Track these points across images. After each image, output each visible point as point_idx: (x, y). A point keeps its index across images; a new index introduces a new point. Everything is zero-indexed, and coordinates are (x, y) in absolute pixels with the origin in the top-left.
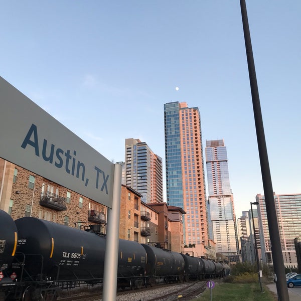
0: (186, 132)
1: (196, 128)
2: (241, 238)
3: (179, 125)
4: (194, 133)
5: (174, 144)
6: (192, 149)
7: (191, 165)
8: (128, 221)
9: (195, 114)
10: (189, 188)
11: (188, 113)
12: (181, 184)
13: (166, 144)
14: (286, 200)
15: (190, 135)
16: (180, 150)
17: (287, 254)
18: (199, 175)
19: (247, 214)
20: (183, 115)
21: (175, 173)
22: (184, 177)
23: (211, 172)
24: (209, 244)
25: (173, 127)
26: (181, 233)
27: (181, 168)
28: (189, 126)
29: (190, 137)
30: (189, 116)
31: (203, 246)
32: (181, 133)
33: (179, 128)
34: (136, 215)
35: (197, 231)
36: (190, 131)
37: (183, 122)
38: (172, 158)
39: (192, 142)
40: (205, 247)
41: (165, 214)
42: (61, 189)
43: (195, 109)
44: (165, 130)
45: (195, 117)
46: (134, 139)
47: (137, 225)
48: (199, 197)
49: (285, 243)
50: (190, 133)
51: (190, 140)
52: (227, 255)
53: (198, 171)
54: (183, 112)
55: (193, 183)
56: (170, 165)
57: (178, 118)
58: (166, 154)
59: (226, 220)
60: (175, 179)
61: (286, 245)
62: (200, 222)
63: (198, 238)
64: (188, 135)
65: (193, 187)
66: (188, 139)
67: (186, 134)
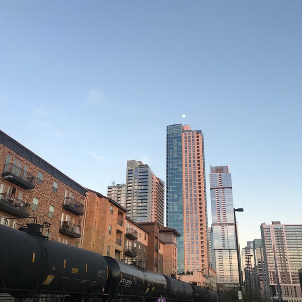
0: (188, 155)
1: (198, 150)
2: (245, 269)
3: (181, 147)
4: (196, 156)
5: (175, 166)
6: (194, 172)
7: (193, 188)
8: (108, 237)
9: (198, 137)
10: (189, 213)
11: (191, 136)
12: (182, 208)
13: (167, 166)
14: (292, 230)
15: (192, 158)
16: (181, 173)
17: (293, 288)
18: (200, 200)
19: (252, 244)
20: (186, 138)
21: (176, 196)
22: (185, 201)
23: (215, 199)
24: (209, 272)
25: (175, 149)
26: (174, 257)
27: (182, 192)
28: (192, 149)
29: (192, 159)
30: (191, 139)
31: (201, 274)
32: (184, 155)
33: (181, 151)
34: (119, 232)
35: (197, 258)
36: (192, 154)
37: (186, 144)
38: (173, 181)
39: (194, 165)
40: (204, 275)
41: (155, 234)
42: (25, 193)
43: (199, 132)
44: (167, 152)
45: (198, 140)
46: (136, 161)
47: (119, 243)
48: (199, 223)
49: (291, 276)
50: (192, 156)
51: (192, 163)
52: (229, 286)
53: (200, 195)
54: (186, 134)
55: (194, 208)
56: (171, 188)
57: (181, 141)
58: (167, 177)
59: (229, 250)
60: (176, 203)
61: (291, 278)
62: (200, 249)
63: (198, 266)
64: (190, 158)
65: (194, 212)
66: (190, 162)
67: (188, 156)
